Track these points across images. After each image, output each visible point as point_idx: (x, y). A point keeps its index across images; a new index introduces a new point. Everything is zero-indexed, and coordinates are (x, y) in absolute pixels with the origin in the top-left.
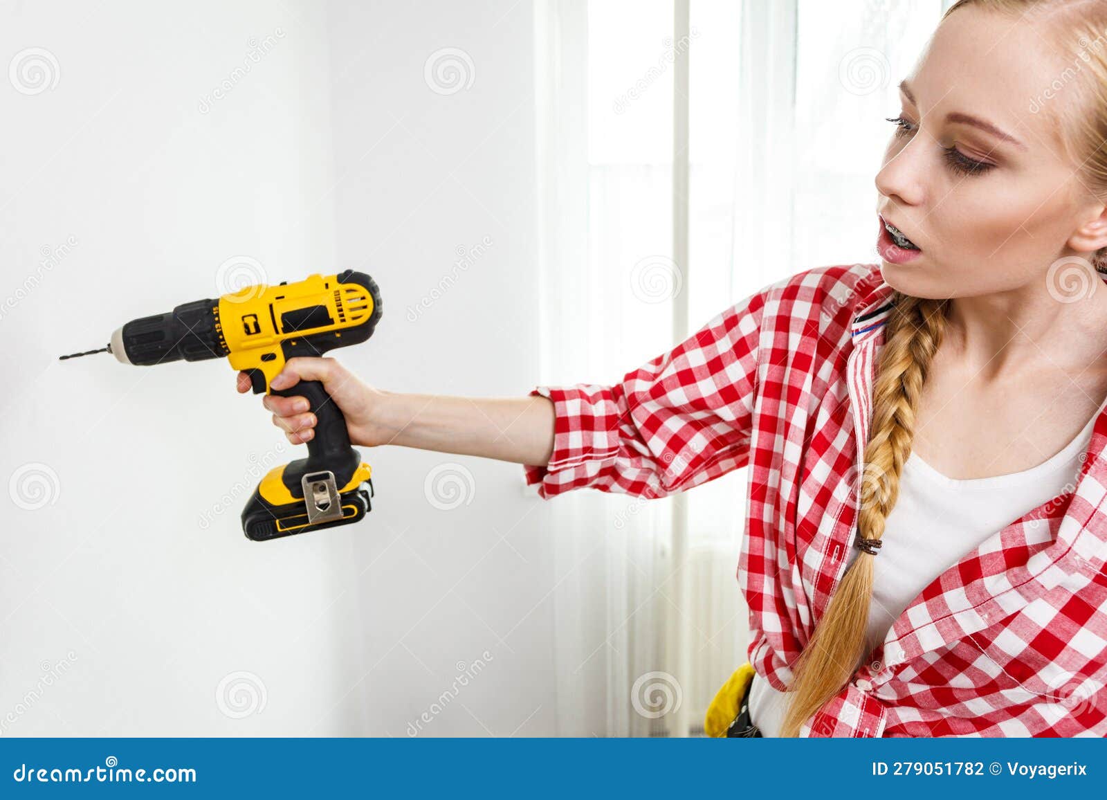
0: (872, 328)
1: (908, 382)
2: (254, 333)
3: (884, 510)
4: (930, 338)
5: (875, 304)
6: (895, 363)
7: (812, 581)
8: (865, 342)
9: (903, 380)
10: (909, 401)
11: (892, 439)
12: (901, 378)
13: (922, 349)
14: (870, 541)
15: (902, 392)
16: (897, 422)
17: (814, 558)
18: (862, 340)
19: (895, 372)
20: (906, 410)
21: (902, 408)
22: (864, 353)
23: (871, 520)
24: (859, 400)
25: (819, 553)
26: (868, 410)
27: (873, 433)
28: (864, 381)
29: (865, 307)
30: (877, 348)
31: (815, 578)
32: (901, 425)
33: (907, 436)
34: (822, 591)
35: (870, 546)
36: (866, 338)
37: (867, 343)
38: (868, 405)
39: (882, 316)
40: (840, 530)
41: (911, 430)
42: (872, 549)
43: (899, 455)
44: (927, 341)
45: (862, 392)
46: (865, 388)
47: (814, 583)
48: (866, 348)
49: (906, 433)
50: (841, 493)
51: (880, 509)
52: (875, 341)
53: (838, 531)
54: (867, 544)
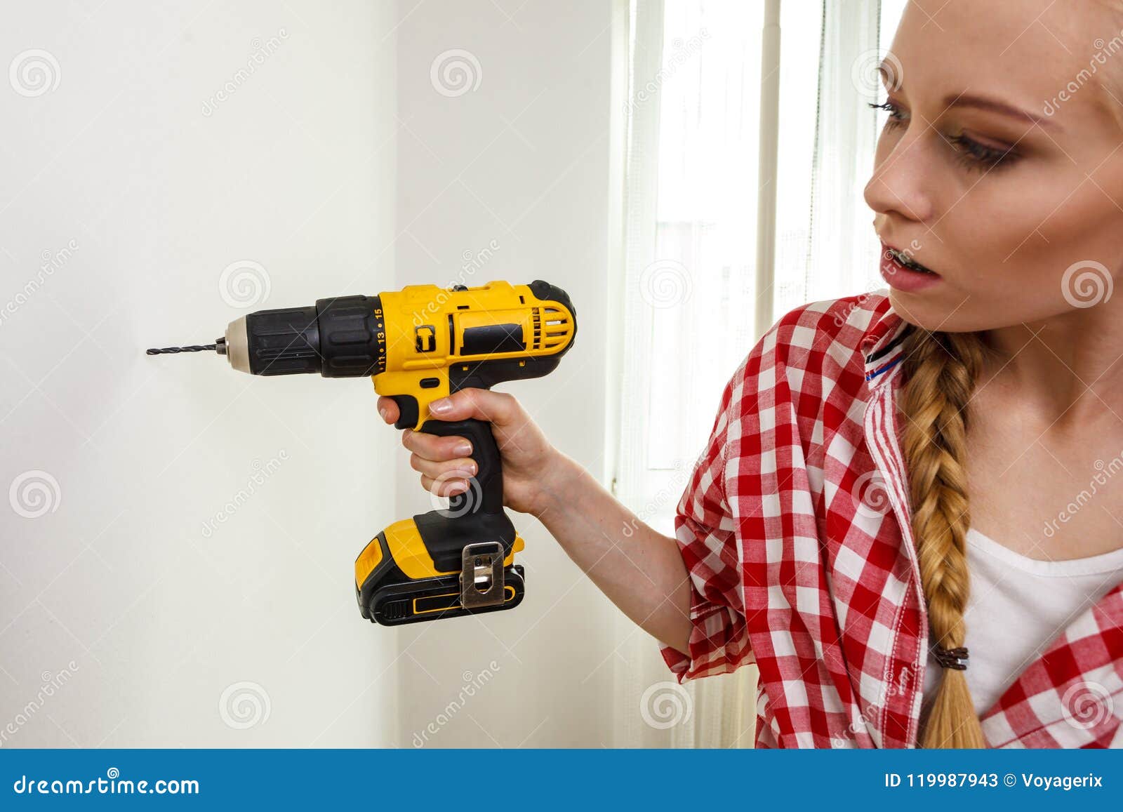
0: (887, 368)
1: (946, 429)
2: (426, 351)
3: (958, 604)
4: (964, 368)
5: (887, 335)
6: (924, 407)
7: (877, 724)
8: (883, 385)
9: (938, 427)
10: (953, 453)
11: (942, 508)
12: (935, 425)
13: (956, 384)
14: (953, 650)
15: (941, 443)
16: (943, 483)
17: (875, 690)
18: (879, 384)
19: (926, 419)
20: (952, 465)
21: (945, 464)
22: (882, 400)
23: (947, 622)
24: (887, 464)
25: (879, 681)
26: (900, 475)
27: (916, 504)
28: (886, 437)
29: (877, 340)
30: (896, 392)
31: (880, 719)
32: (948, 486)
33: (963, 500)
34: (895, 737)
35: (956, 658)
36: (883, 380)
37: (885, 387)
38: (899, 469)
39: (898, 350)
40: (904, 645)
41: (964, 490)
42: (960, 662)
43: (957, 524)
44: (961, 374)
45: (887, 453)
46: (890, 448)
47: (880, 727)
48: (883, 394)
49: (958, 495)
50: (893, 593)
51: (952, 604)
52: (893, 383)
53: (901, 647)
54: (951, 656)
